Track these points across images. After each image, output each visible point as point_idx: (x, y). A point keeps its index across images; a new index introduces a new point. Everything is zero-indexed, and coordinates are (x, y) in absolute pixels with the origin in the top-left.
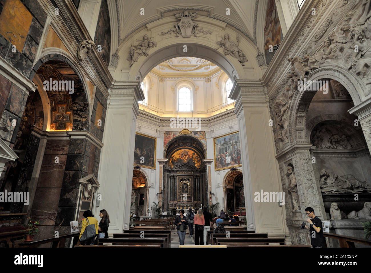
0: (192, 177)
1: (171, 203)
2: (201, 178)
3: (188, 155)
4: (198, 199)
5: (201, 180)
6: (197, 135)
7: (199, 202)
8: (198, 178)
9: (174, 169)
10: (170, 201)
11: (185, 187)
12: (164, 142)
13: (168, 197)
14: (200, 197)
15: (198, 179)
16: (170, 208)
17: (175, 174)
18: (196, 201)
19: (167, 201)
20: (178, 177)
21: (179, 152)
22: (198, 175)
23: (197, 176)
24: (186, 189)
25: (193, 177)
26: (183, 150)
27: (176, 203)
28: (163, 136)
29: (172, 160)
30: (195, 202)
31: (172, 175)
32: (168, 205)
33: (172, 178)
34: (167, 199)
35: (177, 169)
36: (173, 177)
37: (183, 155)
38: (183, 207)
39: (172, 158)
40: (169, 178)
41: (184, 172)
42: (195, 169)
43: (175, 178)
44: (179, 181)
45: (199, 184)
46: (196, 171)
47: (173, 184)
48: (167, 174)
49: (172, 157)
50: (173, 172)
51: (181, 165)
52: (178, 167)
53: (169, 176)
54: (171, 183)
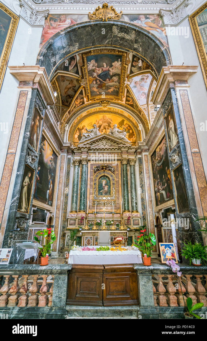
1: (74, 215)
2: (137, 164)
3: (110, 127)
4: (133, 207)
5: (137, 168)
6: (140, 22)
7: (135, 214)
8: (132, 164)
9: (81, 146)
10: (71, 212)
11: (104, 182)
12: (43, 36)
13: (66, 203)
14: (136, 204)
15: (130, 166)
16: (70, 227)
17: (84, 156)
18: (129, 211)
19: (65, 213)
20: (89, 164)
21: (93, 119)
22: (132, 157)
23: (129, 161)
24: (106, 188)
25: (121, 163)
26: (100, 116)
27: (84, 215)
28: (43, 23)
29: (80, 134)
30: (127, 214)
31: (77, 158)
32: (66, 220)
33: (77, 164)
34: (65, 209)
35: (88, 146)
36: (80, 162)
37: (102, 128)
38: (99, 224)
39: (80, 130)
40: (71, 165)
41: (103, 152)
42: (125, 146)
43: (83, 164)
44: (92, 170)
45: (135, 175)
46: (127, 149)
47: (78, 177)
48: (68, 157)
49: (79, 127)
50: (79, 152)
51: (96, 137)
52: (90, 142)
53: (72, 162)
54: (74, 175)
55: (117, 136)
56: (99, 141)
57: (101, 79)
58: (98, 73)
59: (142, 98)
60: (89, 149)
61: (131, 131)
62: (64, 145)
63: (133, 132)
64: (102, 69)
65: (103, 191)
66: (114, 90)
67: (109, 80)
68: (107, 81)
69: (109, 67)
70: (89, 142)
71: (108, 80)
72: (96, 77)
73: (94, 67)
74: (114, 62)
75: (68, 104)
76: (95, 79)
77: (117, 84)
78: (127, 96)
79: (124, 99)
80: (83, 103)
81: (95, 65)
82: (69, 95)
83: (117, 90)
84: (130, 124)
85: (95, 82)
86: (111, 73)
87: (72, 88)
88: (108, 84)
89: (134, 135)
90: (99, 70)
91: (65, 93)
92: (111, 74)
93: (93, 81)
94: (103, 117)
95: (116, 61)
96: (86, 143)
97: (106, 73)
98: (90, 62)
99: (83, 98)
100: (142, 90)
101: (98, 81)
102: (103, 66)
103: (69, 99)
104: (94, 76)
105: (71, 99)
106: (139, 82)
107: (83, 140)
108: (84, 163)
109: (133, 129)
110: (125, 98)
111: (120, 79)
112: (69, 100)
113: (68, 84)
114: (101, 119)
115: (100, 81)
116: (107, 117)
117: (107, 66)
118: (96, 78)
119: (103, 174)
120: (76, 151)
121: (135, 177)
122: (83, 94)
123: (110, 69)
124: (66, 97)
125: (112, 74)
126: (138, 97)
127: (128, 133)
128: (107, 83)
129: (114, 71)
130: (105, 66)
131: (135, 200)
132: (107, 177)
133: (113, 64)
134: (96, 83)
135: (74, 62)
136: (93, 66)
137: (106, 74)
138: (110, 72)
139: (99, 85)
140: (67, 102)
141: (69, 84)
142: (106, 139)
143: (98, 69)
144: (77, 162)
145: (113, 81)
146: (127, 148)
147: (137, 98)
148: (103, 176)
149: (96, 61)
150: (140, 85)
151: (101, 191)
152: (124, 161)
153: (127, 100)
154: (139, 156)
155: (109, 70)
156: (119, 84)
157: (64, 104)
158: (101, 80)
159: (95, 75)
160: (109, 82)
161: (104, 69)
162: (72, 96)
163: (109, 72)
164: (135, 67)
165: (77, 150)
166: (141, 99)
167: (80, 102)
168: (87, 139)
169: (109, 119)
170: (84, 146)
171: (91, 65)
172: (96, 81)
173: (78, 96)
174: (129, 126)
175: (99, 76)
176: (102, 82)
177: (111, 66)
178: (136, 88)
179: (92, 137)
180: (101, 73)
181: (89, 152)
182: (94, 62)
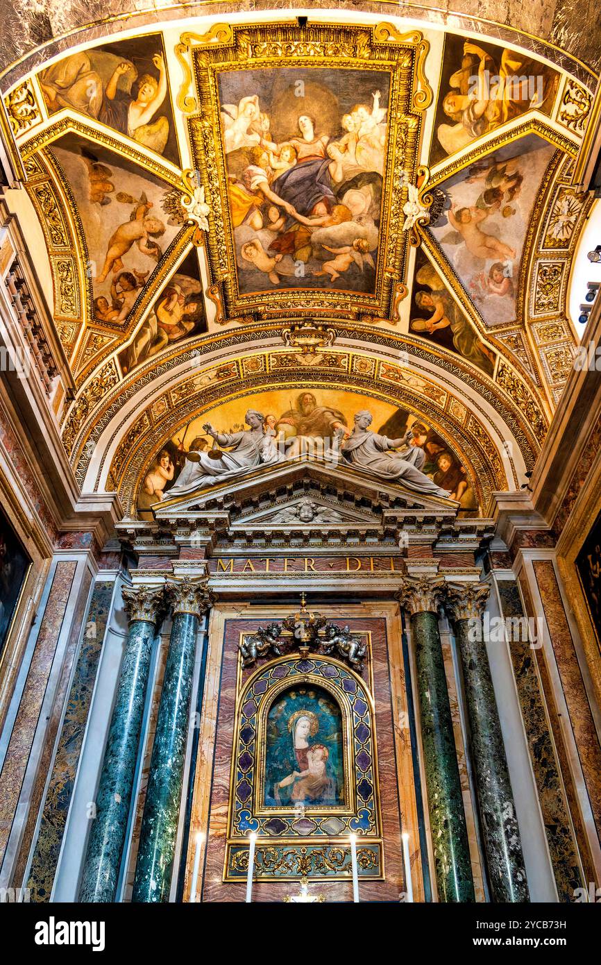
0: (388, 612)
8: (467, 613)
9: (173, 513)
11: (302, 727)
14: (517, 856)
15: (457, 627)
17: (188, 570)
20: (218, 617)
22: (462, 578)
23: (447, 598)
24: (316, 764)
25: (404, 610)
26: (285, 395)
31: (148, 581)
33: (144, 615)
35: (212, 516)
36: (164, 604)
40: (112, 623)
41: (297, 555)
42: (420, 515)
43: (182, 615)
44: (231, 655)
45: (487, 677)
46: (431, 532)
47: (143, 691)
48: (98, 578)
49: (175, 441)
50: (161, 555)
51: (261, 472)
52: (227, 498)
53: (118, 604)
54: (123, 674)
55: (374, 468)
56: (278, 499)
57: (290, 202)
58: (274, 170)
59: (491, 291)
60: (221, 535)
61: (444, 463)
62: (78, 508)
63: (456, 465)
64: (296, 151)
65: (297, 779)
66: (353, 264)
67: (329, 212)
68: (320, 216)
69: (325, 139)
70: (218, 495)
71: (321, 208)
72: (266, 189)
73: (255, 138)
74: (349, 112)
75: (123, 314)
76: (258, 201)
77: (369, 228)
78: (417, 288)
79: (404, 308)
80: (201, 327)
81: (257, 126)
82: (127, 276)
83: (366, 264)
84: (436, 427)
85: (257, 219)
86: (340, 170)
87: (144, 242)
88: (322, 231)
89: (463, 477)
90: (278, 156)
91: (111, 267)
92: (339, 178)
93: (251, 209)
94: (301, 401)
95: (362, 102)
96: (201, 501)
97: (313, 169)
98: (237, 104)
99: (198, 298)
100: (491, 256)
101: (274, 213)
102: (300, 135)
103: (127, 294)
104: (253, 187)
105: (137, 294)
106: (473, 214)
107: (187, 482)
108: (186, 606)
109: (457, 451)
110: (408, 299)
111: (380, 197)
112: (130, 299)
113: (125, 216)
114: (289, 414)
115: (283, 212)
116: (319, 402)
117: (316, 135)
118: (265, 196)
119: (296, 678)
120: (146, 544)
121: (491, 690)
122: (197, 276)
123: (334, 150)
124: (115, 283)
125: (345, 173)
126: (472, 285)
127: (431, 472)
128: (321, 226)
129: (353, 161)
130: (309, 136)
131: (508, 835)
132: (321, 692)
133: (348, 121)
134: (267, 223)
135: (157, 92)
136: (249, 132)
137: (312, 178)
138: (332, 167)
139: (280, 233)
140: (118, 307)
141: (133, 217)
142: (312, 491)
143: (273, 146)
144: (147, 606)
145: (347, 217)
146: (433, 527)
147: (471, 291)
148: (296, 688)
149: (268, 104)
150: (478, 228)
151: (286, 781)
152: (418, 595)
153: (418, 312)
154: (504, 575)
155: (327, 157)
156: (376, 231)
157: (100, 316)
158: (289, 208)
159: (260, 178)
160: (327, 218)
161: (305, 151)
162: (142, 277)
163: (327, 168)
164: (452, 123)
165: (150, 539)
166: (488, 297)
167: (186, 318)
168: (210, 480)
169: (328, 415)
170: (193, 517)
171: (242, 124)
172: (264, 210)
173: (171, 284)
174: (434, 438)
175: (279, 185)
176: (295, 219)
177: (338, 132)
178: (461, 246)
179: (240, 469)
180: (291, 171)
181: (216, 551)
182: (256, 109)
